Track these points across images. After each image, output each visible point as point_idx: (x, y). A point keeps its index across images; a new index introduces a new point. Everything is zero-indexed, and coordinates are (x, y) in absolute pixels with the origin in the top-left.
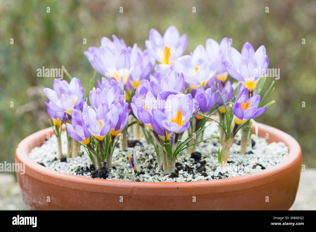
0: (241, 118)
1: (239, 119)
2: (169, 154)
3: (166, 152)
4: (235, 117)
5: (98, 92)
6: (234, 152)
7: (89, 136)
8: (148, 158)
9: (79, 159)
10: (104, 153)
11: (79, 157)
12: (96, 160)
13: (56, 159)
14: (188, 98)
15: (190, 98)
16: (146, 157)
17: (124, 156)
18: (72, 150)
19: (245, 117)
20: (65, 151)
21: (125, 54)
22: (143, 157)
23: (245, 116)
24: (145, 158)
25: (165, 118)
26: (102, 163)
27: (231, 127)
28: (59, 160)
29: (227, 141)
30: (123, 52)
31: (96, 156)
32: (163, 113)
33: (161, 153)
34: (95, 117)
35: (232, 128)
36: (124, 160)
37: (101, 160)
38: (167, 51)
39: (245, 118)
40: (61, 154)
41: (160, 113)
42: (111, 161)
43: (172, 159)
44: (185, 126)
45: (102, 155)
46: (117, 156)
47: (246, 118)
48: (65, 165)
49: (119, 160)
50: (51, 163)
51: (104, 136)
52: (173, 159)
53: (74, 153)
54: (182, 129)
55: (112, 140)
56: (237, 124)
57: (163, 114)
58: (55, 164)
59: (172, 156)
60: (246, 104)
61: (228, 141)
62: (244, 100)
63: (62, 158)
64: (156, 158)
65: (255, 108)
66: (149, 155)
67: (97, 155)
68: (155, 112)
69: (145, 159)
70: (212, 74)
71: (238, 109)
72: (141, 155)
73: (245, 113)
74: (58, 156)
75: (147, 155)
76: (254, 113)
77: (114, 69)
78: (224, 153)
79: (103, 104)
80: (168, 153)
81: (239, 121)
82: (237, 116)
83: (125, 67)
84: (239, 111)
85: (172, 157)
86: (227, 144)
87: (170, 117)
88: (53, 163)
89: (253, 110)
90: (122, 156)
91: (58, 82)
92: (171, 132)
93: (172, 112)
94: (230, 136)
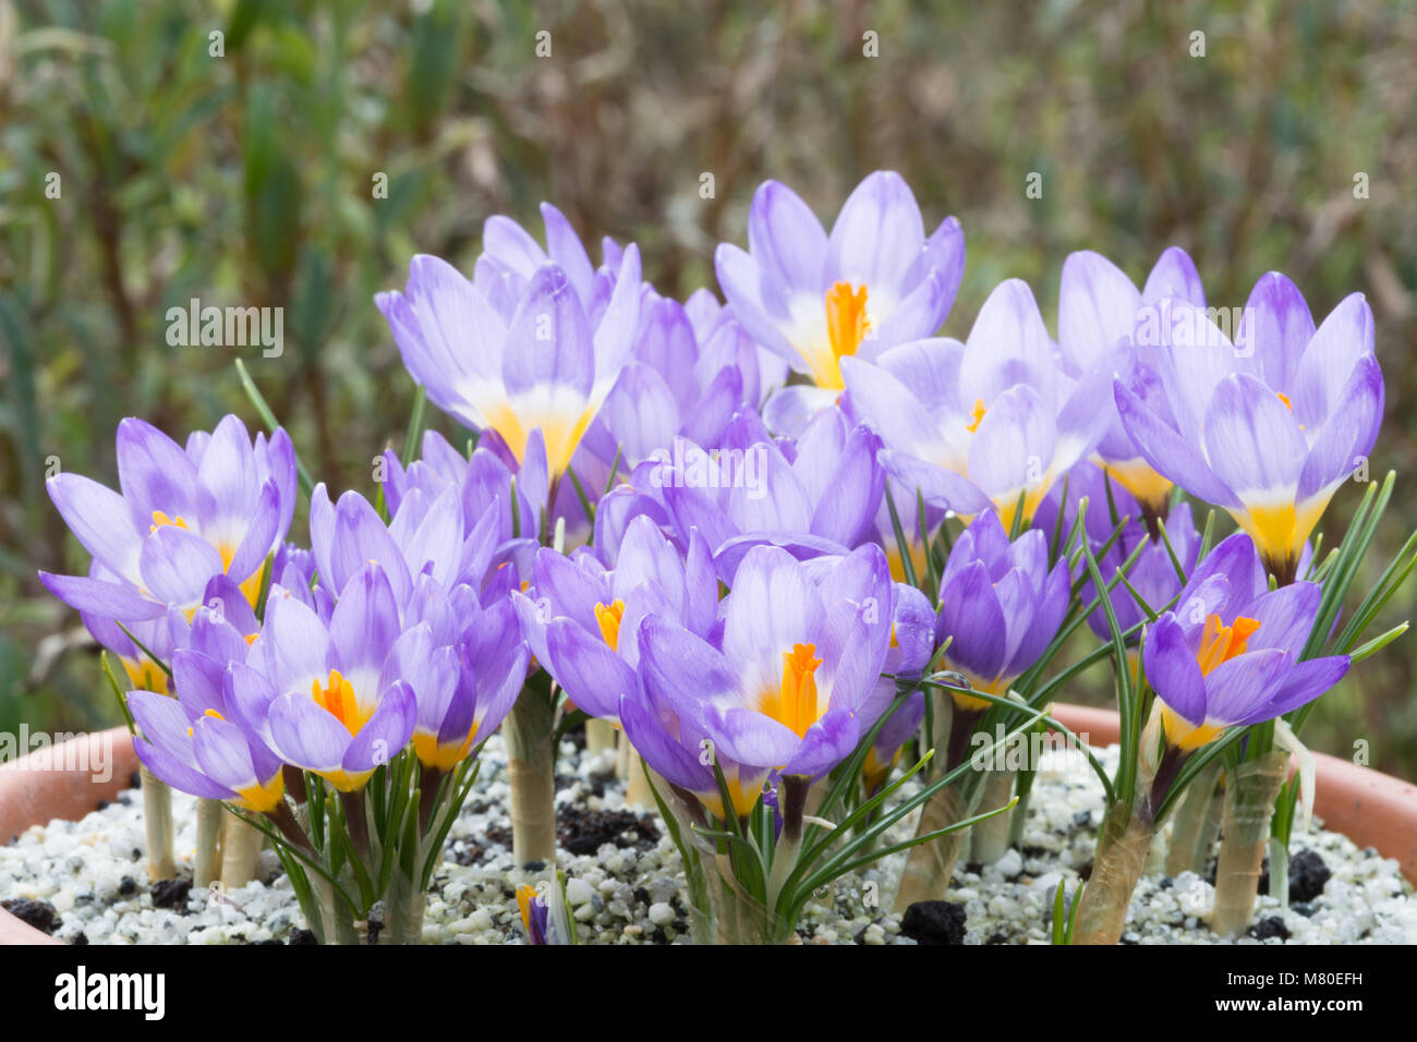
0: (1196, 714)
1: (1184, 721)
2: (753, 898)
3: (736, 890)
4: (1159, 706)
5: (352, 515)
6: (1176, 918)
7: (277, 769)
8: (646, 916)
9: (253, 897)
10: (372, 870)
11: (256, 886)
12: (327, 908)
13: (128, 889)
14: (866, 567)
15: (879, 571)
16: (632, 908)
17: (509, 894)
18: (222, 840)
19: (1218, 708)
20: (186, 848)
21: (556, 298)
22: (619, 908)
23: (1216, 702)
24: (627, 913)
25: (721, 681)
26: (357, 924)
27: (1140, 764)
28: (147, 898)
29: (1114, 848)
30: (546, 288)
31: (327, 884)
32: (713, 650)
33: (713, 892)
34: (322, 651)
35: (1148, 769)
36: (503, 920)
37: (355, 911)
38: (850, 310)
39: (1216, 716)
40: (166, 863)
41: (698, 647)
42: (420, 918)
43: (769, 930)
44: (821, 741)
45: (360, 877)
46: (465, 894)
47: (1221, 714)
48: (168, 925)
49: (473, 915)
50: (100, 912)
51: (364, 772)
52: (774, 927)
53: (230, 859)
54: (804, 755)
55: (418, 791)
56: (1177, 750)
57: (713, 656)
58: (121, 915)
59: (766, 912)
60: (1229, 631)
61: (1123, 844)
62: (1218, 606)
63: (163, 885)
64: (689, 921)
65: (1275, 660)
66: (655, 898)
67: (330, 879)
68: (661, 646)
69: (624, 921)
70: (1071, 452)
71: (1171, 656)
72: (609, 897)
73: (1219, 687)
74: (144, 873)
75: (643, 897)
76: (1273, 690)
77: (497, 387)
78: (1095, 916)
79: (368, 577)
80: (743, 893)
81: (1184, 734)
82: (1168, 701)
83: (555, 374)
84: (1176, 672)
85: (770, 919)
86: (1112, 862)
87: (751, 679)
88: (110, 913)
89: (1262, 669)
90: (501, 897)
91: (140, 440)
92: (763, 769)
93: (766, 653)
94: (1135, 815)
